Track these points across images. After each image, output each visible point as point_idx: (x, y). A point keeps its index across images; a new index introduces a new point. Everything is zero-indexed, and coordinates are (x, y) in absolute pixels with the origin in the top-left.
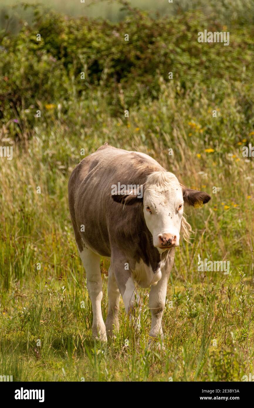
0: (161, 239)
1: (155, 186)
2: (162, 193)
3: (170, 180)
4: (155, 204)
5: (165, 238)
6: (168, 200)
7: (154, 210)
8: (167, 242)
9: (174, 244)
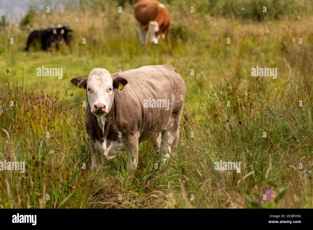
0: (96, 107)
1: (94, 76)
2: (98, 79)
3: (105, 73)
4: (93, 86)
5: (98, 106)
6: (102, 83)
7: (93, 89)
8: (99, 109)
9: (104, 111)
